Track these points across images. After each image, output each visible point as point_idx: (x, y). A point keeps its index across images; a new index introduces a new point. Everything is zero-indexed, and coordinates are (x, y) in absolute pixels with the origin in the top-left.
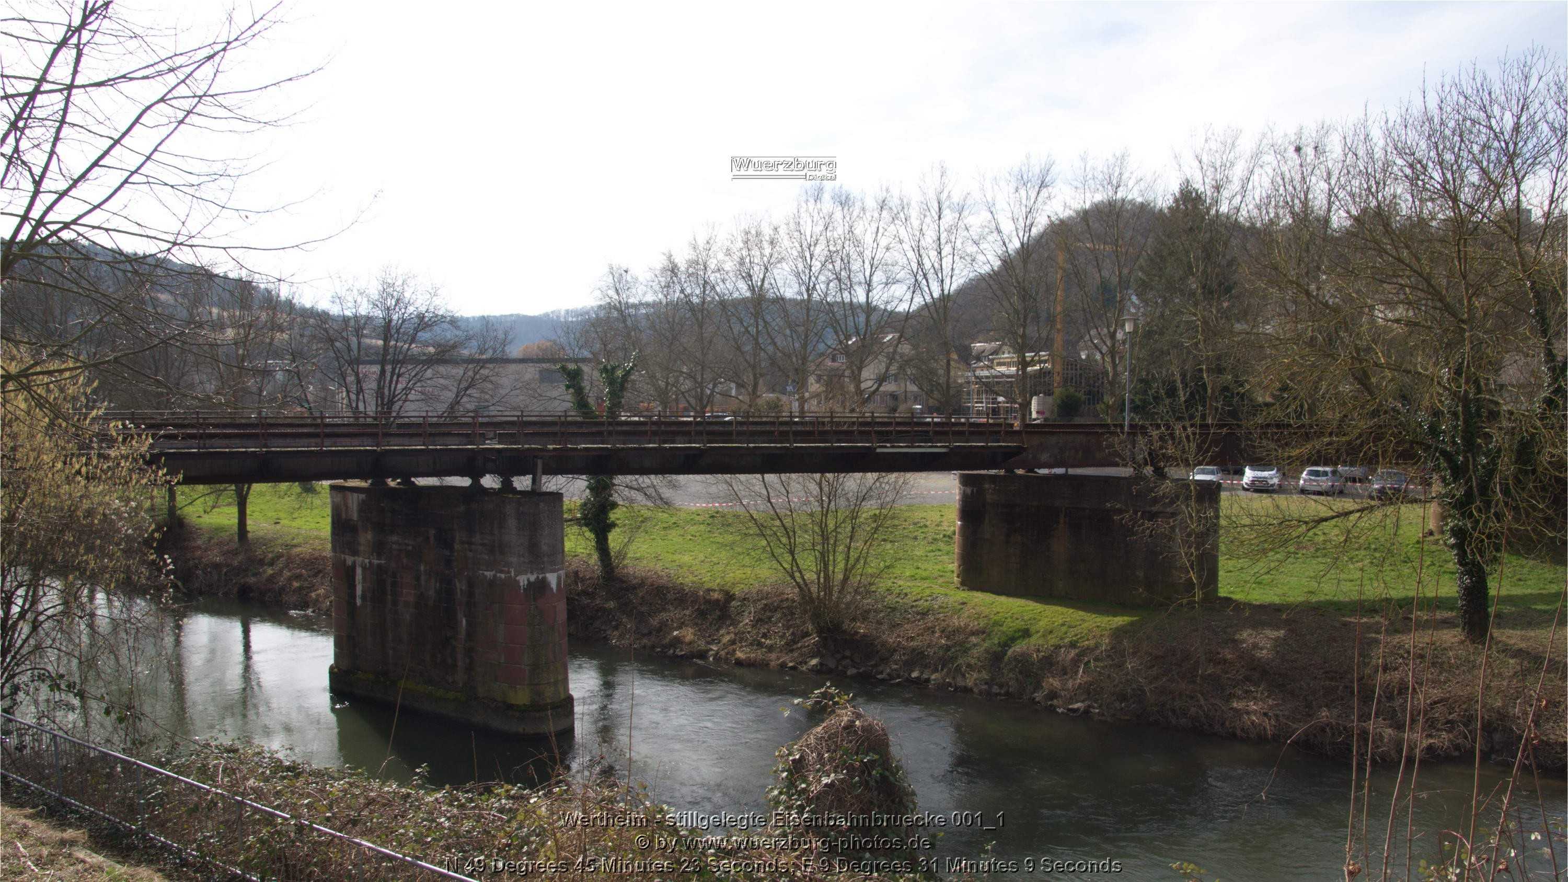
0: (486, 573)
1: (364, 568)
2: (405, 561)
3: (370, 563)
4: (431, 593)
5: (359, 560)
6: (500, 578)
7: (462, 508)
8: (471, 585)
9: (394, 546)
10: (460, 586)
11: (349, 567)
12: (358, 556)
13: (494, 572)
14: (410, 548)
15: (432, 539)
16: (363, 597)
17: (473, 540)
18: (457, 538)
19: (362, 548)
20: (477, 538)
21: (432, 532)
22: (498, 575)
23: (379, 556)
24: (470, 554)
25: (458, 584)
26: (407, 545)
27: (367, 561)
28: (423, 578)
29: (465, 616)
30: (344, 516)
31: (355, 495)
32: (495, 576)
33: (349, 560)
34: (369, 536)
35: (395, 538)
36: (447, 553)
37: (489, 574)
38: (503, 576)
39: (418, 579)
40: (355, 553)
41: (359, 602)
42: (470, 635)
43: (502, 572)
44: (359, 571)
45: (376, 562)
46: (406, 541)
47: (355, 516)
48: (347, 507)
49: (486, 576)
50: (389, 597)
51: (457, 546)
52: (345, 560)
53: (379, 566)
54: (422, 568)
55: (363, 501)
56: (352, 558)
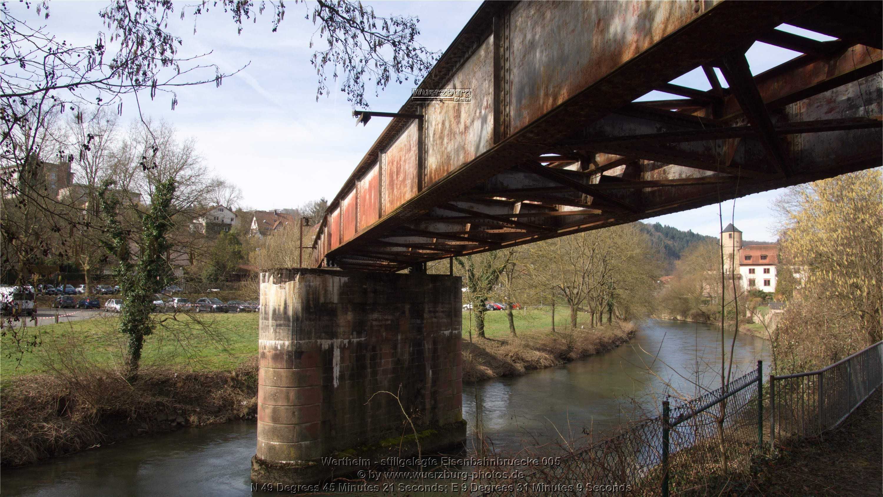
0: (445, 332)
1: (343, 349)
2: (384, 334)
3: (349, 342)
4: (406, 357)
5: (337, 342)
6: (455, 334)
7: (431, 286)
8: (435, 343)
9: (374, 323)
10: (428, 346)
11: (326, 351)
12: (337, 338)
13: (450, 331)
14: (389, 322)
15: (407, 312)
16: (342, 377)
17: (437, 309)
18: (426, 310)
19: (341, 330)
20: (439, 308)
21: (407, 307)
22: (454, 332)
23: (359, 334)
24: (435, 320)
25: (426, 346)
26: (387, 320)
27: (346, 341)
28: (399, 346)
29: (431, 368)
30: (322, 300)
31: (336, 279)
32: (451, 333)
33: (325, 344)
34: (350, 316)
35: (375, 316)
36: (419, 321)
37: (447, 333)
38: (456, 332)
39: (395, 347)
40: (332, 335)
41: (336, 383)
42: (435, 382)
43: (456, 329)
44: (337, 353)
45: (355, 340)
46: (386, 317)
47: (336, 299)
48: (326, 291)
49: (445, 335)
50: (369, 370)
51: (426, 316)
52: (321, 345)
53: (359, 343)
54: (399, 337)
55: (345, 283)
56: (329, 342)
